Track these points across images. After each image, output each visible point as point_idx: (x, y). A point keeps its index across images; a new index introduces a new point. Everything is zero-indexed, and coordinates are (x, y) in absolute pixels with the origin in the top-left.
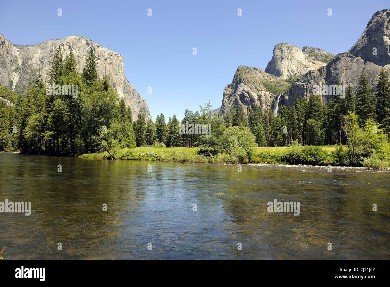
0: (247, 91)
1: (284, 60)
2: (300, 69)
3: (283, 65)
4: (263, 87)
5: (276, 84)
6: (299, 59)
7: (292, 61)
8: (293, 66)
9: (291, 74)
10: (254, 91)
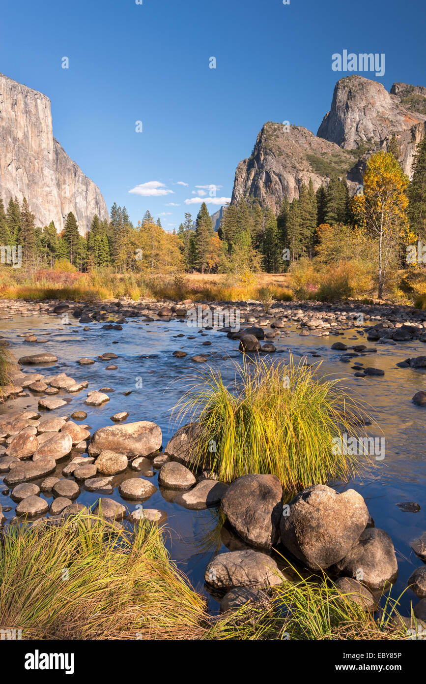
0: (277, 171)
1: (353, 111)
2: (379, 129)
3: (349, 121)
4: (306, 163)
5: (333, 158)
6: (381, 109)
7: (367, 112)
8: (368, 123)
9: (362, 139)
10: (289, 172)
